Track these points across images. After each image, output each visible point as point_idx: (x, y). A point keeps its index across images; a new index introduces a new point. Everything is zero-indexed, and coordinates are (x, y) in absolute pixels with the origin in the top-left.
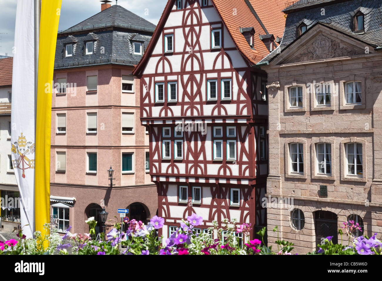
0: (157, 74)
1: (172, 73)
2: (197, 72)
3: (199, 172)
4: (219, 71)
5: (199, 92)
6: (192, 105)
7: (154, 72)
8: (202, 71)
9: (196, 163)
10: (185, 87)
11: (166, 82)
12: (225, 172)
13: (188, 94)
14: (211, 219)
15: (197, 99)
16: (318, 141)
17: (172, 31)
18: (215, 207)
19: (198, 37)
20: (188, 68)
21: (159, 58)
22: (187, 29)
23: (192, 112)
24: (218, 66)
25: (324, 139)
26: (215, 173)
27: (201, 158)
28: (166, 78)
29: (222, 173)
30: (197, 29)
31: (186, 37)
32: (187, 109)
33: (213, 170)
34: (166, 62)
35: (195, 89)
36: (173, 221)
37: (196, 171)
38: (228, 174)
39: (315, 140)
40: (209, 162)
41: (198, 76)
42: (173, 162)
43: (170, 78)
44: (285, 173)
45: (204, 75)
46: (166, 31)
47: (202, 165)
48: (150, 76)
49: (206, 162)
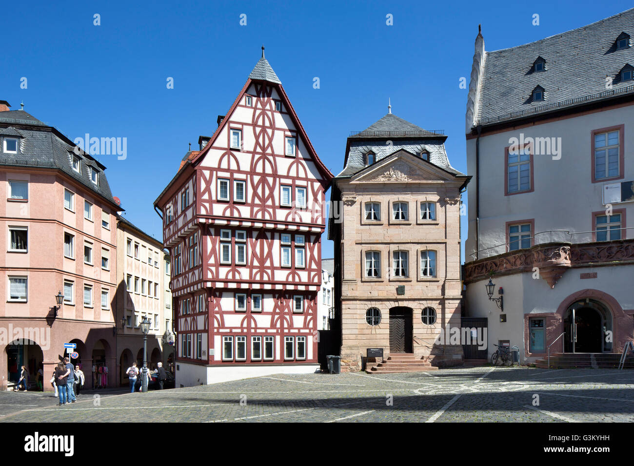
0: (219, 169)
1: (239, 171)
2: (269, 175)
3: (266, 278)
4: (294, 179)
5: (271, 196)
6: (263, 208)
7: (216, 166)
8: (275, 175)
9: (262, 269)
10: (255, 188)
11: (232, 179)
12: (294, 278)
13: (259, 195)
14: (273, 326)
15: (269, 203)
16: (397, 249)
17: (240, 126)
18: (277, 314)
19: (271, 140)
20: (259, 169)
21: (223, 152)
22: (258, 130)
23: (263, 215)
24: (293, 173)
25: (403, 247)
26: (284, 279)
27: (268, 264)
28: (232, 175)
29: (290, 279)
30: (270, 131)
31: (257, 137)
32: (257, 212)
33: (281, 276)
34: (232, 158)
35: (267, 192)
36: (228, 330)
37: (262, 276)
38: (297, 280)
39: (394, 248)
40: (277, 268)
41: (270, 180)
42: (234, 267)
43: (236, 176)
44: (362, 278)
45: (278, 179)
46: (232, 125)
47: (269, 271)
48: (211, 170)
49: (273, 268)
